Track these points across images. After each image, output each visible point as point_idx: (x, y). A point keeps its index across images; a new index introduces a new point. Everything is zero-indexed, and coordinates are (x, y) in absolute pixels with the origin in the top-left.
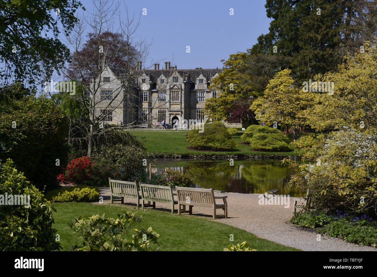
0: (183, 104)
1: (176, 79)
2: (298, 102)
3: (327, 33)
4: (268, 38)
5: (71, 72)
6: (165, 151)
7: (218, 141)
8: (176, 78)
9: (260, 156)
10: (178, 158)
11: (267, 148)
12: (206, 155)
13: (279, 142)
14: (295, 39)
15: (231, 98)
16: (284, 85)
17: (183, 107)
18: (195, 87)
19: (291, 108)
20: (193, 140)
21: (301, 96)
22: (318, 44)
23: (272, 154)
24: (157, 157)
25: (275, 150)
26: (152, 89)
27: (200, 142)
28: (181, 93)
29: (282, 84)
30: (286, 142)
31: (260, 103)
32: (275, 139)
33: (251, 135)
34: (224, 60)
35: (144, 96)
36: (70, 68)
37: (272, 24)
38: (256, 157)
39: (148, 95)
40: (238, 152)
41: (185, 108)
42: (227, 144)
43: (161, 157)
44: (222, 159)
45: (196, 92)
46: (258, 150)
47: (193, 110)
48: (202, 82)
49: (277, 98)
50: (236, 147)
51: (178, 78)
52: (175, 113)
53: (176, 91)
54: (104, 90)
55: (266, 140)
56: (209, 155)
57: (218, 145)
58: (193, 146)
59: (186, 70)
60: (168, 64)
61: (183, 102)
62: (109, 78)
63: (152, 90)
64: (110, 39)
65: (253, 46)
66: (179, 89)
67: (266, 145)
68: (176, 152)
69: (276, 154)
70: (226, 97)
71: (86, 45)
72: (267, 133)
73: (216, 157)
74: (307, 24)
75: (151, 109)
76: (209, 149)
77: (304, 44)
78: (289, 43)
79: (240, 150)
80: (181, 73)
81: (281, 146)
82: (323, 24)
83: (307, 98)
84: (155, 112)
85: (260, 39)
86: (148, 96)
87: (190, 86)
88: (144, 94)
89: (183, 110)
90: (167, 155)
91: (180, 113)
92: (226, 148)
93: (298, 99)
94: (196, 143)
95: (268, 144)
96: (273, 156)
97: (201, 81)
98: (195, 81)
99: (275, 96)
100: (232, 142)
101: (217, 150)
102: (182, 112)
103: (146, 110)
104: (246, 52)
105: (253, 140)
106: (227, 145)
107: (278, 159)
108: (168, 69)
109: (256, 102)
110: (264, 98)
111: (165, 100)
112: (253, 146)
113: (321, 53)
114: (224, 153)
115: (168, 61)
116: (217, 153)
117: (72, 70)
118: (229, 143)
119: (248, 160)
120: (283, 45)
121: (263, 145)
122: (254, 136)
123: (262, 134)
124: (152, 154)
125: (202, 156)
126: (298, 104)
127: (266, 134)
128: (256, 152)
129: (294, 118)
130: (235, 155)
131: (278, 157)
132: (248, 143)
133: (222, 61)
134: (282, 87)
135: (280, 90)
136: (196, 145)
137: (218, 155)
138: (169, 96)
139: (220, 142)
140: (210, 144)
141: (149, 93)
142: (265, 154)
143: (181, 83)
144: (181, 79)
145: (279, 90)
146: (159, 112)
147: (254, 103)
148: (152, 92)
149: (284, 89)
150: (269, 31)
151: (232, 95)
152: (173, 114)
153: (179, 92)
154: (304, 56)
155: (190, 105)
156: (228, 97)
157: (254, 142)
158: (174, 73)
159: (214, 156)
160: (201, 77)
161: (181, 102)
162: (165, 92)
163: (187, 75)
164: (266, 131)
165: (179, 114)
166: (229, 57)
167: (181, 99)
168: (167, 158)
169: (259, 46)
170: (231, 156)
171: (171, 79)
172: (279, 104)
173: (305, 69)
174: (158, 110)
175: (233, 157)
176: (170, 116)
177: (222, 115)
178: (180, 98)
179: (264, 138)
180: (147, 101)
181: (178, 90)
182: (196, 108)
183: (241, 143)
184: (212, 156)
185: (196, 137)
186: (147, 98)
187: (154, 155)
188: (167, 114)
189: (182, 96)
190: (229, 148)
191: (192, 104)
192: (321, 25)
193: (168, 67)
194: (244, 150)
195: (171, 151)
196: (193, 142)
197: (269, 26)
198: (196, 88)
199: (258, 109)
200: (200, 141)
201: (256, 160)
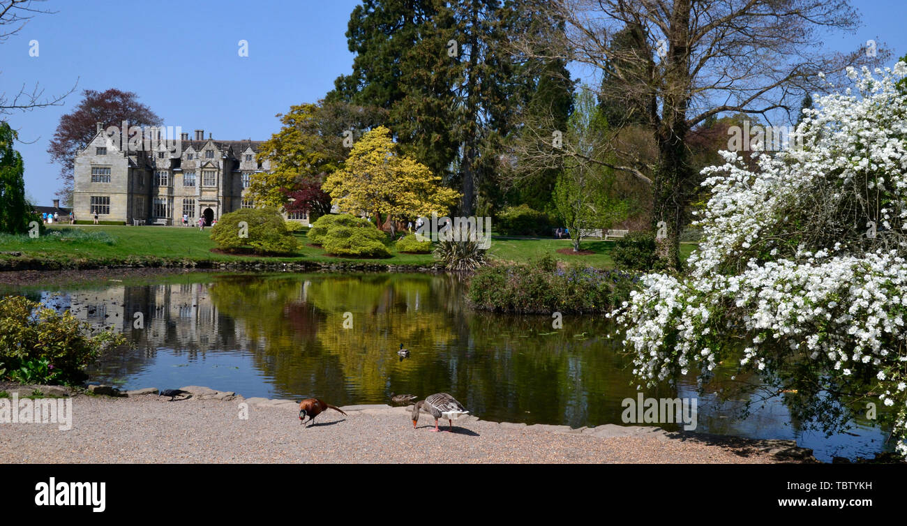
0: (221, 191)
1: (210, 154)
2: (401, 179)
3: (445, 72)
4: (351, 82)
5: (58, 145)
6: (165, 255)
7: (266, 238)
8: (210, 151)
9: (341, 265)
10: (189, 266)
11: (352, 251)
12: (243, 263)
13: (371, 242)
14: (393, 83)
15: (291, 173)
16: (378, 152)
17: (221, 194)
18: (239, 166)
19: (390, 188)
20: (221, 236)
21: (405, 170)
22: (431, 88)
23: (360, 262)
24: (146, 264)
25: (364, 255)
26: (175, 168)
27: (234, 240)
28: (218, 173)
29: (374, 149)
30: (383, 243)
31: (339, 179)
32: (365, 236)
33: (323, 232)
34: (281, 115)
35: (161, 178)
36: (56, 139)
37: (356, 60)
38: (333, 267)
39: (167, 176)
40: (303, 259)
41: (224, 197)
42: (282, 244)
43: (157, 265)
44: (273, 271)
45: (241, 173)
46: (336, 255)
47: (237, 200)
48: (250, 159)
49: (367, 171)
50: (299, 249)
51: (213, 152)
52: (208, 203)
53: (211, 172)
54: (97, 166)
55: (350, 239)
56: (248, 263)
57: (266, 246)
58: (221, 247)
59: (225, 141)
60: (200, 133)
61: (221, 187)
62: (105, 148)
63: (175, 170)
64: (118, 100)
65: (328, 94)
66: (215, 168)
67: (349, 247)
68: (186, 256)
69: (368, 261)
70: (284, 171)
71: (81, 107)
72: (352, 226)
73: (263, 267)
74: (414, 55)
75: (171, 198)
76: (251, 252)
77: (409, 87)
78: (384, 89)
79: (305, 254)
80: (219, 145)
81: (375, 249)
82: (438, 58)
83: (415, 173)
84: (178, 202)
85: (339, 82)
86: (167, 178)
87: (232, 165)
88: (161, 175)
89: (221, 199)
90: (168, 261)
91: (216, 203)
92: (281, 250)
93: (400, 174)
94: (226, 241)
95: (353, 246)
96: (361, 264)
97: (249, 157)
98: (240, 157)
99: (363, 168)
100: (291, 241)
101: (265, 254)
102: (218, 202)
103: (165, 199)
104: (316, 103)
105: (327, 238)
106: (283, 246)
107: (371, 270)
108: (200, 140)
109: (332, 179)
110: (346, 171)
111: (194, 184)
112: (327, 249)
113: (436, 102)
114: (277, 259)
115: (201, 129)
116: (263, 259)
117: (59, 142)
118: (286, 242)
119: (319, 271)
120: (375, 92)
121: (345, 247)
122: (329, 231)
123: (343, 228)
124: (138, 259)
125: (236, 263)
126: (402, 182)
127: (349, 229)
128: (332, 259)
129: (393, 203)
130: (296, 263)
131: (371, 267)
132: (319, 245)
133: (277, 116)
134: (374, 154)
135: (372, 159)
136: (227, 246)
137: (265, 262)
138: (199, 178)
139: (271, 240)
140: (252, 243)
141: (170, 173)
142: (349, 262)
143: (217, 160)
144: (218, 154)
145: (370, 158)
146: (184, 202)
147: (328, 179)
148: (175, 173)
149: (378, 158)
150: (353, 70)
151: (294, 169)
152: (205, 205)
153: (214, 172)
154: (411, 106)
155: (232, 192)
156: (287, 172)
157: (328, 241)
158: (208, 145)
159: (259, 265)
160: (249, 151)
161: (218, 187)
162: (193, 171)
163: (228, 148)
164: (350, 224)
165: (214, 206)
166: (289, 110)
167: (218, 182)
168: (168, 266)
169: (338, 93)
170: (289, 265)
171: (202, 153)
172: (371, 180)
173: (412, 127)
174: (182, 200)
175: (292, 266)
176: (201, 208)
177: (276, 200)
178: (216, 181)
179: (346, 234)
180: (166, 184)
181: (214, 170)
182: (240, 197)
183: (307, 245)
184: (254, 264)
185: (228, 231)
186: (166, 181)
187: (141, 261)
188: (197, 204)
189: (219, 177)
190: (285, 251)
191: (234, 190)
192: (435, 59)
193: (200, 136)
194: (312, 255)
195: (175, 255)
196: (221, 240)
197: (353, 63)
198: (241, 168)
199: (336, 190)
200: (234, 238)
201: (332, 273)
